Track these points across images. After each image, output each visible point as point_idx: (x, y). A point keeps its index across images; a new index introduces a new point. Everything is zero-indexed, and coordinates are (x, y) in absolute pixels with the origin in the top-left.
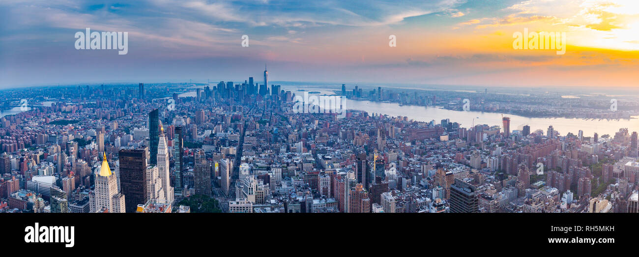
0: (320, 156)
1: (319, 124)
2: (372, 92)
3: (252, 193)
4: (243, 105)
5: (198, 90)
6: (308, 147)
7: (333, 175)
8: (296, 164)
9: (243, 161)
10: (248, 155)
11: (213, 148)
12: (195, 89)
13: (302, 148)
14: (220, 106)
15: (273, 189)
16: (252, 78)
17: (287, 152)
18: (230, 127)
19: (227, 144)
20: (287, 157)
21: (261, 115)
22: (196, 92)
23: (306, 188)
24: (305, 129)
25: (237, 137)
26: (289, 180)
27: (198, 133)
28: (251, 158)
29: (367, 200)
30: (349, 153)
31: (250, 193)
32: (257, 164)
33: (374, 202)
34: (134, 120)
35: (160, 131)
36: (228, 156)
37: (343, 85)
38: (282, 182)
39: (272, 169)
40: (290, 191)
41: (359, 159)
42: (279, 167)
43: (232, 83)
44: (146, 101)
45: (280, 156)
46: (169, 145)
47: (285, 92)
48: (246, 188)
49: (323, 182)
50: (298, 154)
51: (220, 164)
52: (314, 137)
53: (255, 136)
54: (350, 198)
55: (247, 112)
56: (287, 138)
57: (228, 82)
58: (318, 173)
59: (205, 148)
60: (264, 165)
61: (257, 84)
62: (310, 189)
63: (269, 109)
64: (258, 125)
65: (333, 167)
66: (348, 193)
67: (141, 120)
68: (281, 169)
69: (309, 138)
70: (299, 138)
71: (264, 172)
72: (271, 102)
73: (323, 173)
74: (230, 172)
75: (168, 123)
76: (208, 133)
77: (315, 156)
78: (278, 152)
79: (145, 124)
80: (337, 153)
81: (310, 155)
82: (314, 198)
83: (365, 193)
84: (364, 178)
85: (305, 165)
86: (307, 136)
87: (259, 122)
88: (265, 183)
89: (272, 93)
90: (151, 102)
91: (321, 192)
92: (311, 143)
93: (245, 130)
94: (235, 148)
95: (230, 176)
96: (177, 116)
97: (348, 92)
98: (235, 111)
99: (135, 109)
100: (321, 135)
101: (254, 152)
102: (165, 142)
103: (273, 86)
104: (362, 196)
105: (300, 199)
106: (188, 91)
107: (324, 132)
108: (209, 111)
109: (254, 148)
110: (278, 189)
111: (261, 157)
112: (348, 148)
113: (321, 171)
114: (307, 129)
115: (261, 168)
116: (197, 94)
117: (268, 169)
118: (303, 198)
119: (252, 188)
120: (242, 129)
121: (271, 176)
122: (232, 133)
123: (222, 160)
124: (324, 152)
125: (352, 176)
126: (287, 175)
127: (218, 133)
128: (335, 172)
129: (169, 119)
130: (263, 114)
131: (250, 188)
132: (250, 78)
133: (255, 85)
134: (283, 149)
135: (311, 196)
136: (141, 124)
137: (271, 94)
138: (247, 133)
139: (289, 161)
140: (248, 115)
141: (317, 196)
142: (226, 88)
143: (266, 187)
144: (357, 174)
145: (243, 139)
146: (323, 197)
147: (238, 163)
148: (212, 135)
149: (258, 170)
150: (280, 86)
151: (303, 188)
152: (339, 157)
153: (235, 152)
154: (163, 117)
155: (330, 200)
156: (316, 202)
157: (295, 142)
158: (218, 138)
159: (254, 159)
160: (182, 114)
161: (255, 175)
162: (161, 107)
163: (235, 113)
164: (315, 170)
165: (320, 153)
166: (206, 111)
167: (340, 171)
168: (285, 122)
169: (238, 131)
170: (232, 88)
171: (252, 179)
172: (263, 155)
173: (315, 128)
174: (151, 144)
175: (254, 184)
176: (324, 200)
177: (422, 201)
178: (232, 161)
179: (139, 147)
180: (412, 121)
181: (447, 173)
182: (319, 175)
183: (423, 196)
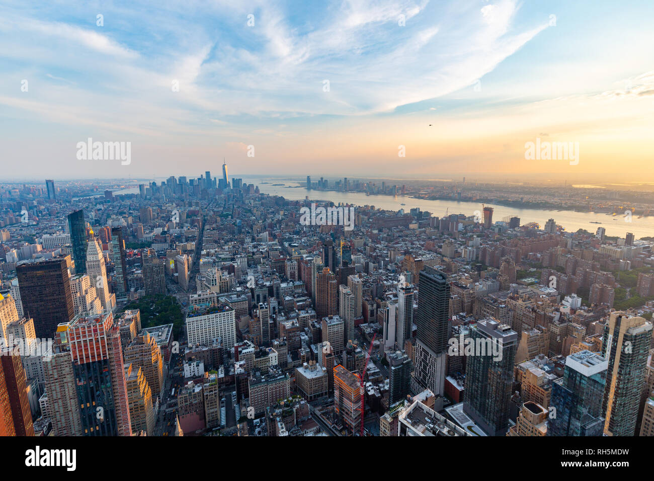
0: (286, 244)
1: (284, 215)
2: (338, 183)
3: (216, 284)
4: (201, 200)
5: (141, 187)
6: (273, 236)
7: (300, 260)
8: (262, 253)
9: (204, 255)
10: (210, 249)
11: (166, 246)
12: (136, 185)
13: (268, 237)
14: (172, 202)
15: (239, 277)
16: (209, 172)
17: (252, 242)
18: (186, 222)
19: (184, 240)
20: (253, 247)
21: (222, 209)
22: (139, 189)
23: (273, 274)
24: (270, 220)
25: (196, 231)
26: (255, 267)
27: (144, 232)
28: (212, 251)
29: (335, 281)
30: (316, 240)
31: (213, 285)
32: (220, 256)
33: (341, 284)
34: (41, 226)
35: (89, 236)
36: (185, 251)
37: (308, 176)
38: (248, 270)
39: (237, 260)
40: (257, 277)
41: (326, 245)
42: (245, 257)
43: (184, 178)
44: (61, 202)
45: (245, 246)
46: (105, 248)
47: (248, 185)
48: (208, 280)
49: (290, 267)
50: (264, 244)
51: (175, 261)
52: (280, 226)
53: (216, 230)
54: (318, 280)
55: (205, 206)
56: (252, 229)
57: (180, 177)
58: (285, 259)
59: (156, 247)
60: (227, 256)
61: (215, 178)
62: (277, 274)
63: (231, 202)
64: (219, 219)
65: (299, 254)
66: (316, 276)
67: (55, 224)
68: (246, 259)
69: (275, 228)
70: (264, 229)
71: (228, 263)
72: (232, 196)
73: (290, 260)
74: (188, 267)
75: (100, 225)
76: (158, 231)
77: (282, 245)
78: (242, 243)
79: (63, 229)
80: (303, 240)
81: (276, 244)
82: (281, 283)
83: (332, 275)
84: (330, 262)
85: (271, 253)
86: (272, 226)
87: (220, 216)
88: (229, 273)
89: (234, 187)
90: (70, 202)
91: (289, 275)
92: (277, 232)
93: (204, 225)
94: (194, 243)
95: (188, 271)
96: (114, 217)
97: (314, 183)
98: (191, 205)
99: (41, 212)
100: (287, 225)
101: (216, 245)
102: (97, 246)
103: (233, 179)
104: (329, 278)
105: (268, 284)
106: (127, 187)
107: (291, 221)
108: (157, 207)
109: (216, 242)
110: (244, 278)
111: (224, 249)
112: (315, 235)
113: (288, 258)
114: (273, 220)
115: (224, 260)
116: (140, 190)
117: (233, 259)
118: (271, 282)
119: (215, 280)
120: (201, 223)
121: (236, 266)
122: (189, 229)
123: (178, 257)
124: (290, 240)
125: (319, 261)
126: (252, 263)
127: (171, 231)
128: (302, 258)
129: (102, 221)
130: (224, 208)
131: (213, 280)
132: (206, 172)
133: (213, 179)
134: (248, 240)
135: (278, 281)
136: (55, 229)
137: (232, 188)
138: (207, 227)
139: (255, 250)
140: (206, 210)
141: (284, 280)
142: (178, 183)
143: (232, 276)
144: (324, 259)
145: (203, 233)
146: (291, 281)
147: (198, 256)
148: (164, 233)
149: (221, 261)
150: (241, 179)
151: (270, 274)
152: (306, 244)
153: (194, 247)
154: (92, 219)
155: (297, 283)
156: (283, 285)
157: (260, 233)
158: (171, 235)
159: (216, 251)
160: (121, 213)
161: (218, 266)
162: (87, 207)
163: (192, 209)
164: (282, 256)
165: (286, 241)
166: (154, 208)
167: (307, 257)
168: (249, 214)
169: (196, 226)
170: (186, 184)
171: (215, 270)
172: (226, 247)
173: (280, 218)
174: (75, 251)
175: (217, 276)
176: (291, 283)
177: (389, 284)
178: (191, 256)
179: (55, 257)
180: (379, 210)
181: (415, 260)
182: (286, 261)
183: (390, 279)
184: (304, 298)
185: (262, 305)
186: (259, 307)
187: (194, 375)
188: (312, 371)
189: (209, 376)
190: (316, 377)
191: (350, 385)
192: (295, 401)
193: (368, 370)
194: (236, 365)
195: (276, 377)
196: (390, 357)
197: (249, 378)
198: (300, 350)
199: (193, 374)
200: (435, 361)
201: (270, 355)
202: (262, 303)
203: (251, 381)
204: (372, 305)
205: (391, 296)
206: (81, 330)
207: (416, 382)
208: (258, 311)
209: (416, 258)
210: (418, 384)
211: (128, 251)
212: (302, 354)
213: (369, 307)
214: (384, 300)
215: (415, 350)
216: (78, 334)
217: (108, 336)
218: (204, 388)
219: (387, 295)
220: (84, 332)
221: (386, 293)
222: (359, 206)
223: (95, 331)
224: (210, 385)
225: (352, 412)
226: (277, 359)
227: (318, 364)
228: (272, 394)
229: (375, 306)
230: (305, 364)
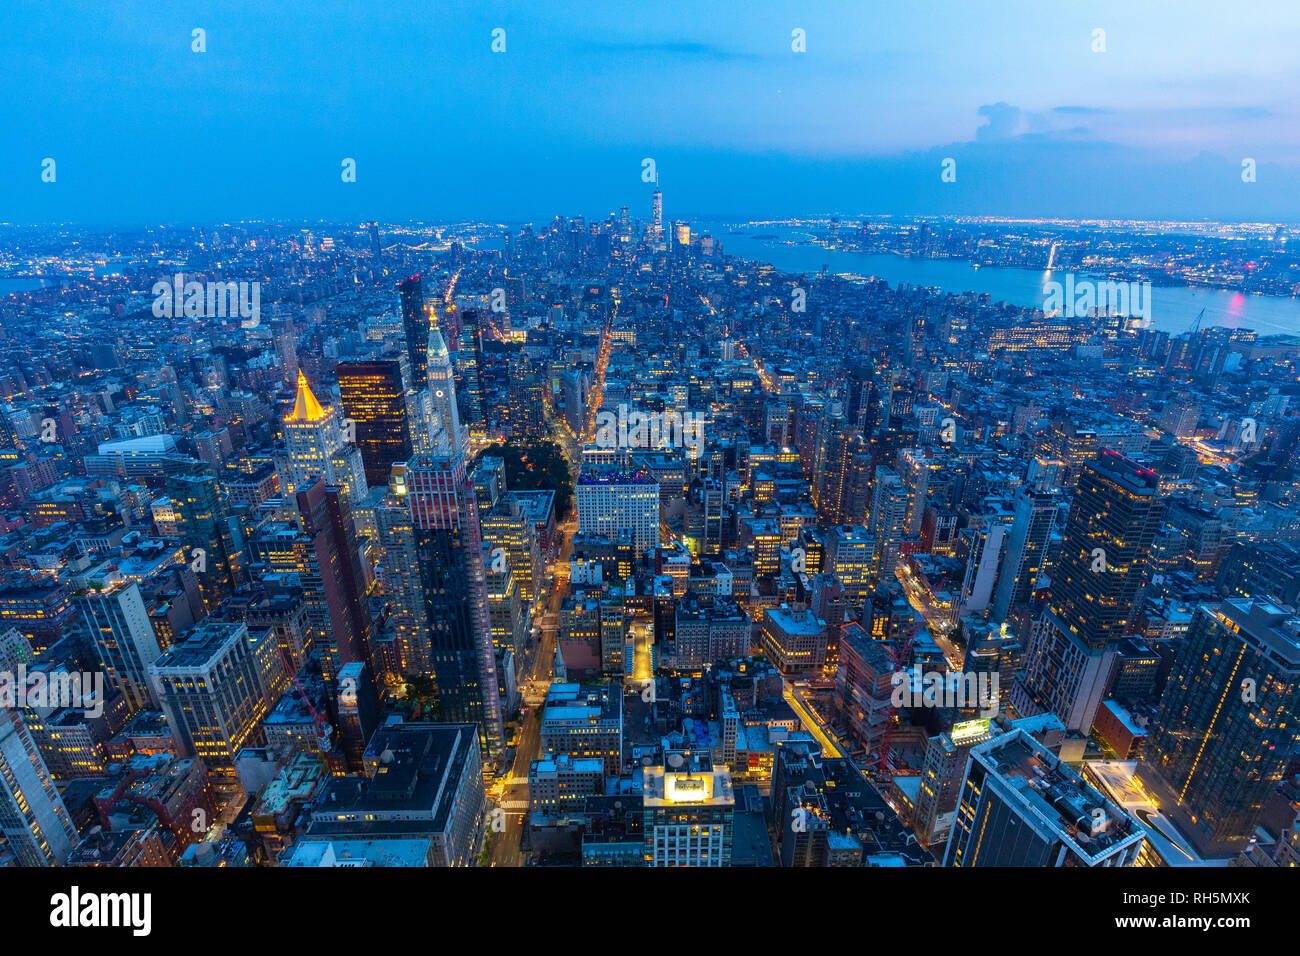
0: (770, 367)
1: (772, 304)
7: (796, 404)
8: (718, 381)
11: (547, 352)
13: (733, 351)
14: (557, 267)
17: (701, 358)
18: (582, 309)
19: (576, 342)
20: (701, 367)
23: (737, 426)
24: (741, 314)
26: (702, 409)
27: (512, 322)
28: (626, 369)
32: (639, 379)
33: (882, 464)
35: (429, 322)
36: (579, 364)
39: (669, 390)
41: (855, 377)
42: (684, 385)
43: (581, 221)
45: (686, 364)
46: (452, 348)
49: (773, 415)
50: (723, 362)
51: (562, 381)
52: (760, 329)
53: (634, 327)
55: (616, 280)
56: (702, 330)
57: (573, 219)
58: (764, 398)
59: (530, 352)
62: (745, 427)
64: (640, 306)
67: (382, 299)
68: (687, 390)
69: (749, 332)
71: (652, 395)
73: (774, 400)
76: (534, 322)
78: (682, 357)
79: (393, 308)
80: (806, 362)
81: (748, 365)
82: (752, 444)
83: (863, 443)
84: (862, 415)
85: (736, 383)
86: (743, 327)
87: (643, 301)
91: (768, 433)
92: (753, 340)
93: (612, 316)
94: (593, 350)
98: (590, 277)
101: (632, 358)
102: (442, 342)
105: (725, 444)
109: (632, 351)
114: (746, 315)
115: (646, 387)
117: (661, 388)
118: (730, 442)
120: (606, 313)
121: (666, 402)
122: (585, 322)
123: (567, 374)
125: (838, 412)
126: (698, 400)
127: (556, 323)
128: (800, 399)
134: (694, 353)
135: (745, 440)
136: (382, 308)
138: (617, 321)
139: (705, 374)
141: (758, 440)
142: (570, 229)
144: (847, 407)
146: (772, 443)
148: (544, 327)
149: (640, 390)
151: (731, 426)
153: (593, 358)
155: (785, 450)
156: (755, 450)
157: (718, 339)
158: (556, 332)
159: (631, 370)
160: (477, 287)
163: (592, 283)
165: (770, 361)
167: (811, 398)
169: (598, 318)
172: (650, 364)
173: (762, 312)
174: (411, 349)
176: (772, 447)
177: (997, 478)
178: (588, 375)
179: (384, 356)
180: (1000, 304)
181: (1078, 432)
182: (765, 403)
183: (1002, 469)
184: (795, 482)
185: (710, 482)
186: (705, 485)
187: (586, 581)
188: (796, 622)
189: (609, 589)
190: (804, 633)
191: (873, 665)
192: (758, 665)
193: (917, 645)
194: (655, 581)
195: (727, 617)
196: (972, 631)
197: (677, 607)
198: (776, 578)
199: (583, 581)
200: (1083, 662)
201: (719, 576)
202: (710, 479)
203: (680, 612)
204: (947, 520)
205: (997, 506)
206: (422, 478)
207: (1025, 694)
208: (702, 493)
209: (1080, 428)
210: (1028, 698)
211: (487, 355)
212: (779, 587)
213: (939, 521)
214: (978, 511)
215: (1035, 629)
216: (418, 482)
217: (459, 494)
218: (602, 607)
219: (987, 502)
220: (426, 482)
221: (987, 498)
222: (950, 294)
223: (442, 482)
224: (611, 604)
225: (870, 713)
226: (731, 586)
227: (809, 611)
228: (717, 644)
229: (954, 521)
230: (784, 606)
